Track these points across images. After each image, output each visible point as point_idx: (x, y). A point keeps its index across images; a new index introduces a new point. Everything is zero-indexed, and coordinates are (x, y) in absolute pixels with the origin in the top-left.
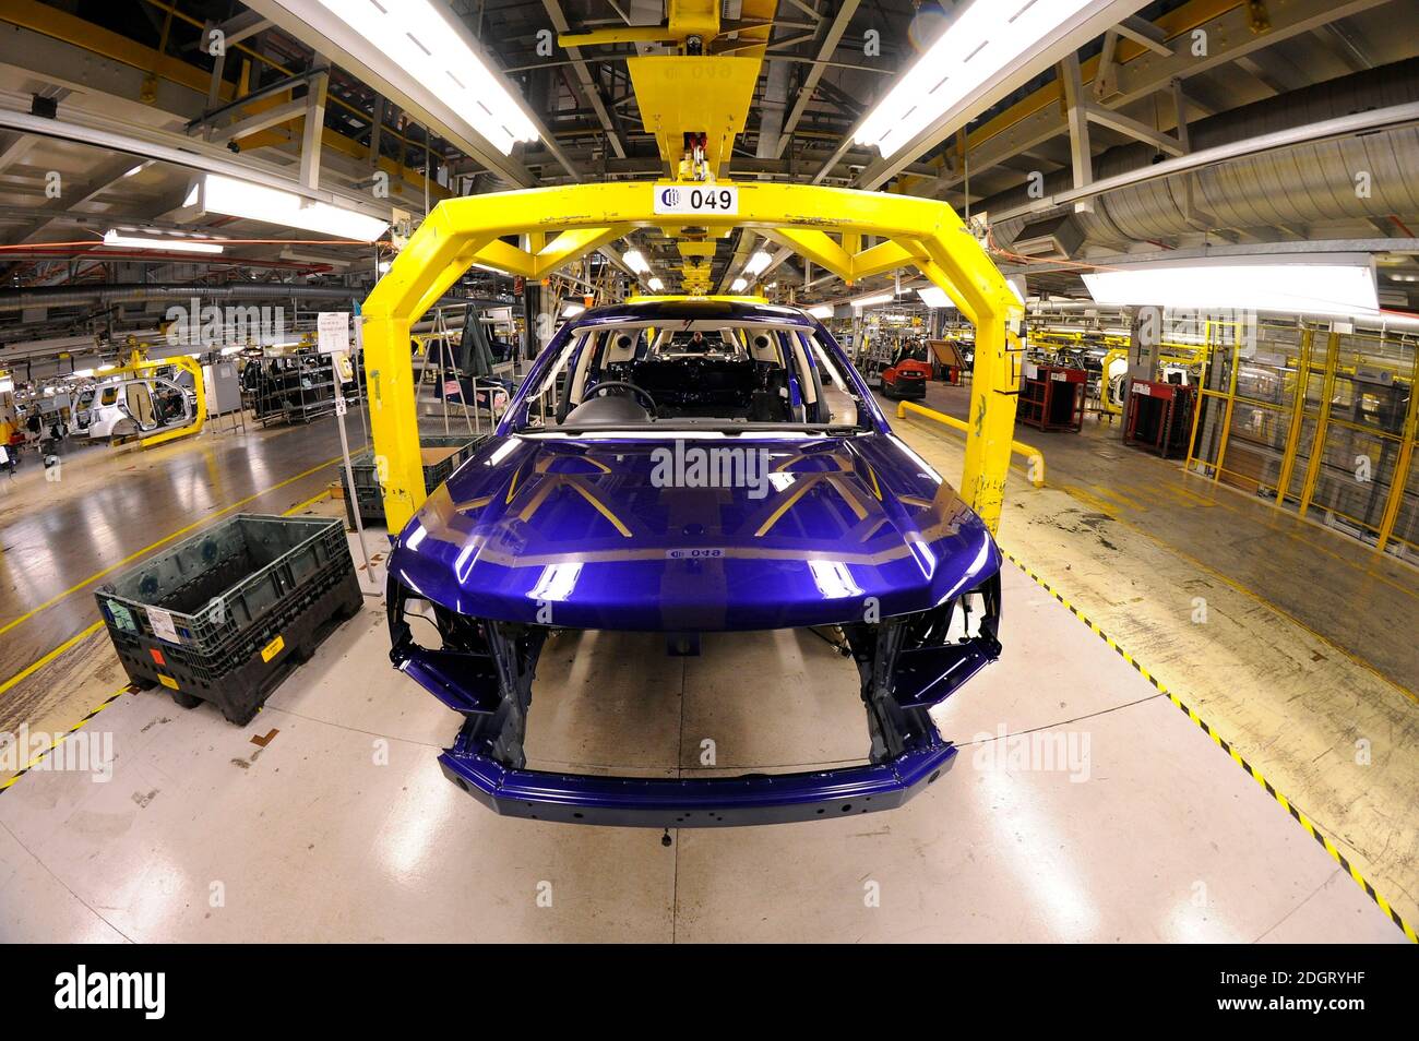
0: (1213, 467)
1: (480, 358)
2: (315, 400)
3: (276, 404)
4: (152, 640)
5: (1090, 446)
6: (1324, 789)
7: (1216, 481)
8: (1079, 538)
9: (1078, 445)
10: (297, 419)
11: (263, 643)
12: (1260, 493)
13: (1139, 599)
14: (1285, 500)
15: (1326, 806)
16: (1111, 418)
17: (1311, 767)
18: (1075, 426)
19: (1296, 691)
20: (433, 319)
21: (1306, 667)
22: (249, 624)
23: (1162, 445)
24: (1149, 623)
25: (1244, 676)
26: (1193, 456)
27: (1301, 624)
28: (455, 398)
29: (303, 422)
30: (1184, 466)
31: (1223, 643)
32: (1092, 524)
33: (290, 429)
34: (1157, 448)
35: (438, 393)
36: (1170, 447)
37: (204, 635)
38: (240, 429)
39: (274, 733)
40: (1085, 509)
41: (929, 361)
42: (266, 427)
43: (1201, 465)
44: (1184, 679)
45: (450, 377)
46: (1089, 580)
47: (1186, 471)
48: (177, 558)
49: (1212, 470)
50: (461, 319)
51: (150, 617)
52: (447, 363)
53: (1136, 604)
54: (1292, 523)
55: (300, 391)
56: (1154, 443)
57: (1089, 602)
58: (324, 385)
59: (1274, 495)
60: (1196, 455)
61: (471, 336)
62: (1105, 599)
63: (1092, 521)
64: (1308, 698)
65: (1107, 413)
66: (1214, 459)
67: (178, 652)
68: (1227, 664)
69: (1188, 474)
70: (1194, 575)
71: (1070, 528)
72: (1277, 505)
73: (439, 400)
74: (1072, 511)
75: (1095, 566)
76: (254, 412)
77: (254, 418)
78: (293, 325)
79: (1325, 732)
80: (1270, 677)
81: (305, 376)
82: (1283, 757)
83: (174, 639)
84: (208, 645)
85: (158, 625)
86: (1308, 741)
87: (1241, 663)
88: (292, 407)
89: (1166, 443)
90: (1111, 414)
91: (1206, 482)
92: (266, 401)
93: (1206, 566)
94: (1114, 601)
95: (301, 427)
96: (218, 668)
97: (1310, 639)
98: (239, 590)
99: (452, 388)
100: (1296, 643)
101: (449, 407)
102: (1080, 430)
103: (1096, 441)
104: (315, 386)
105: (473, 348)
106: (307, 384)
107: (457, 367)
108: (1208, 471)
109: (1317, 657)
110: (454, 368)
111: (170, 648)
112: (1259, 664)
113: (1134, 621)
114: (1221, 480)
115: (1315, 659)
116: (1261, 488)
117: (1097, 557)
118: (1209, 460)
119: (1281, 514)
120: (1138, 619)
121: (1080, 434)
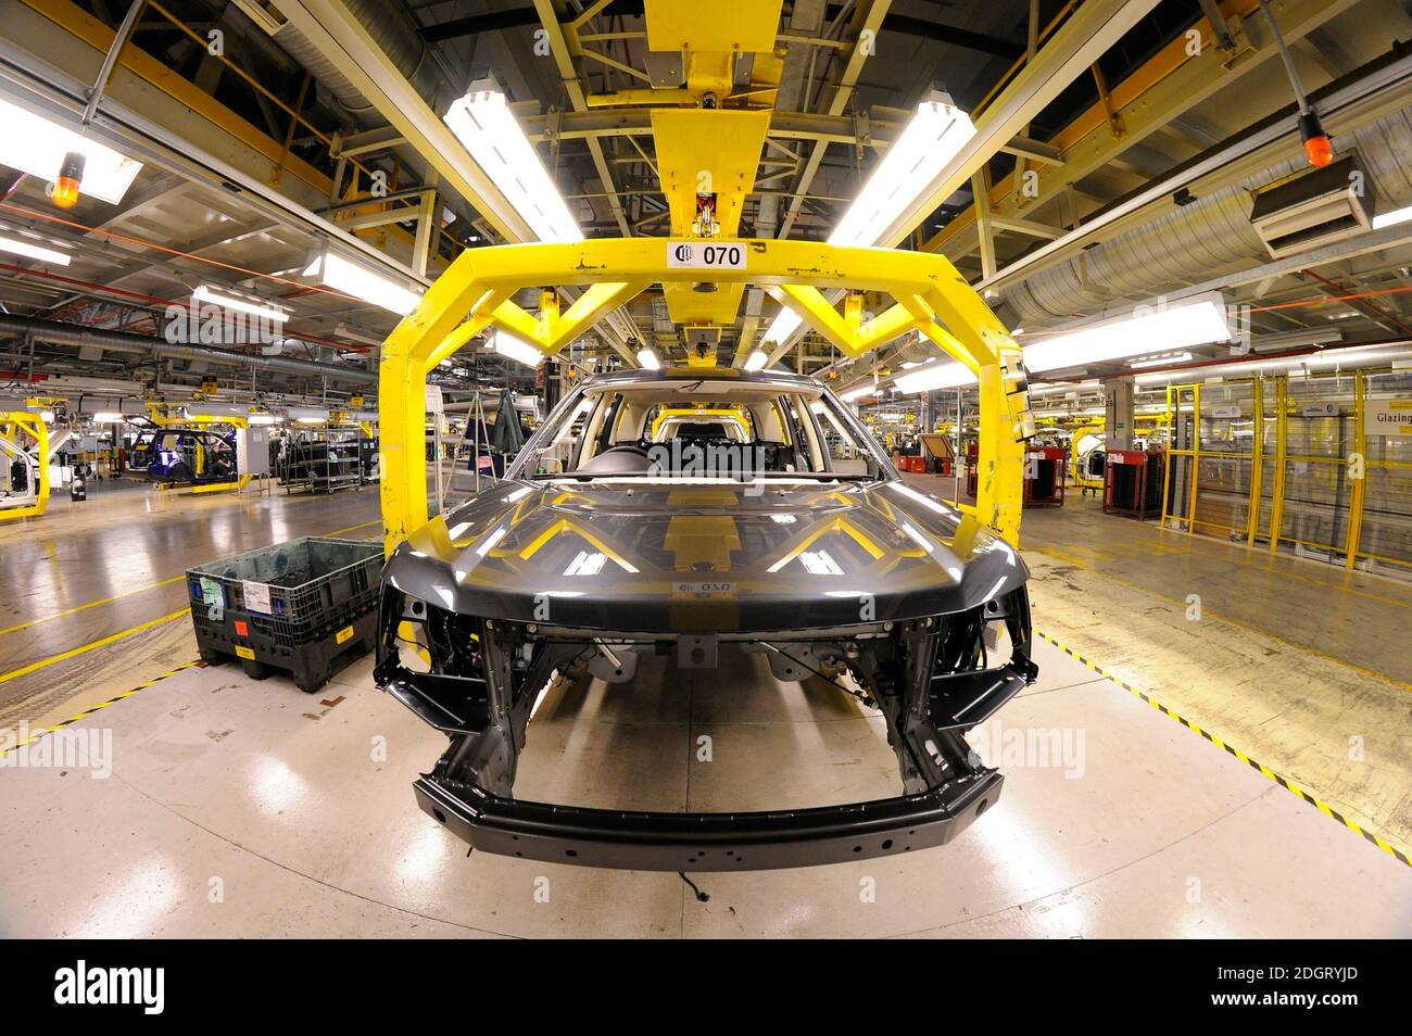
0: (1186, 521)
1: (512, 437)
2: (337, 473)
3: (302, 473)
4: (240, 613)
5: (1072, 516)
6: (1270, 742)
7: (1190, 534)
8: (1048, 585)
9: (1060, 517)
10: (321, 489)
11: (339, 628)
12: (1233, 538)
13: (1098, 624)
14: (1255, 541)
15: (1272, 755)
16: (1094, 492)
17: (1257, 729)
18: (1057, 501)
19: (1246, 678)
20: (471, 400)
21: (1258, 660)
22: (330, 608)
23: (1139, 508)
24: (1105, 639)
25: (1195, 671)
26: (1167, 514)
27: (1257, 631)
28: (488, 471)
29: (325, 492)
30: (1160, 525)
31: (1176, 649)
32: (1062, 574)
33: (314, 498)
34: (1134, 512)
35: (472, 466)
36: (1146, 508)
37: (298, 606)
38: (266, 492)
39: (340, 699)
40: (1054, 563)
41: (922, 455)
42: (290, 494)
43: (1175, 521)
44: (1135, 675)
45: (483, 453)
46: (1053, 613)
47: (1162, 528)
48: (255, 561)
49: (1186, 524)
50: (497, 402)
51: (245, 590)
52: (482, 439)
53: (1094, 627)
54: (1263, 559)
55: (326, 463)
56: (1131, 508)
57: (1051, 628)
58: (349, 460)
59: (1245, 538)
60: (1170, 512)
61: (505, 416)
62: (1065, 626)
63: (1060, 572)
64: (1258, 682)
65: (1090, 488)
66: (1186, 514)
67: (265, 622)
68: (1177, 663)
69: (1165, 532)
70: (1154, 604)
71: (1040, 577)
72: (1250, 545)
73: (472, 473)
74: (1043, 566)
75: (1061, 603)
76: (279, 480)
77: (279, 484)
78: (321, 401)
79: (1274, 704)
80: (1221, 670)
81: (332, 450)
82: (1229, 723)
83: (267, 610)
84: (299, 615)
85: (252, 598)
86: (1255, 711)
87: (1192, 661)
88: (316, 477)
89: (1142, 507)
90: (1094, 489)
91: (1182, 536)
92: (292, 470)
93: (1167, 596)
94: (1073, 626)
95: (325, 497)
96: (303, 636)
97: (1266, 641)
98: (327, 578)
99: (485, 462)
100: (1251, 645)
101: (481, 478)
102: (1062, 504)
103: (1074, 512)
104: (341, 460)
105: (507, 429)
106: (333, 458)
107: (490, 444)
108: (1183, 526)
109: (1270, 652)
110: (488, 445)
111: (258, 620)
112: (1210, 661)
113: (1091, 639)
114: (1195, 532)
115: (1267, 654)
116: (1233, 533)
117: (1062, 597)
118: (1183, 515)
119: (1253, 553)
120: (1096, 637)
121: (1062, 507)
